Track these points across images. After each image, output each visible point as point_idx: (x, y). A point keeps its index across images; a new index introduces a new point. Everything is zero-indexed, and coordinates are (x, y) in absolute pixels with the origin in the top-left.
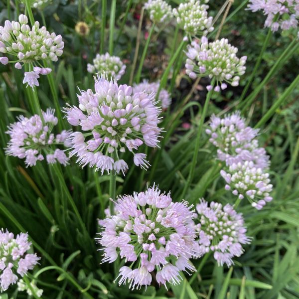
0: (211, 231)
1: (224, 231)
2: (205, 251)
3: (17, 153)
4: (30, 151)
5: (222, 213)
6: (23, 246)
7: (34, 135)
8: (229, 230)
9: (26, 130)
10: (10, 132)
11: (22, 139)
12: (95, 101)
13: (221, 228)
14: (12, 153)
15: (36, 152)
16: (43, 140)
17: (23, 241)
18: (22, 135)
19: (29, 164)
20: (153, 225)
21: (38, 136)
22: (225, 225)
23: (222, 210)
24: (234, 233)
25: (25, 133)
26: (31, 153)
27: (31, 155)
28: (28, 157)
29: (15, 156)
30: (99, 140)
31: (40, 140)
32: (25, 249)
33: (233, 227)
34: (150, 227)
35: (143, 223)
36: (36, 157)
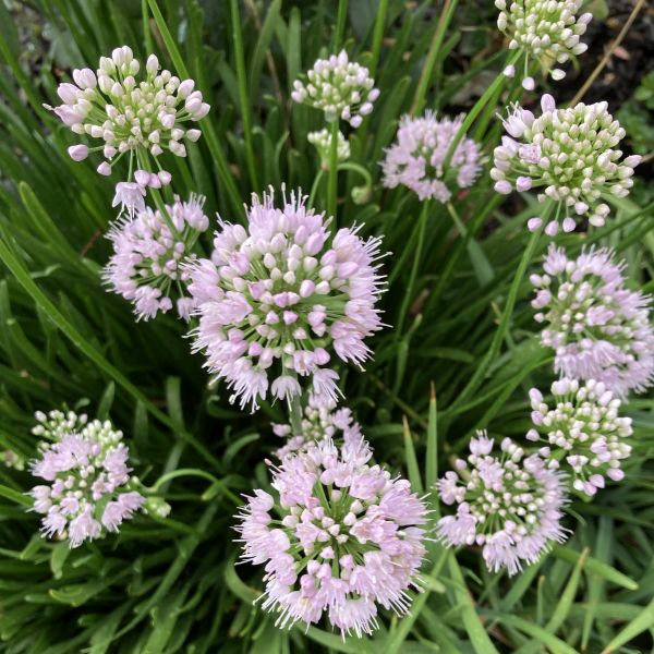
0: (485, 507)
1: (513, 510)
2: (465, 540)
4: (145, 289)
5: (518, 472)
7: (155, 258)
8: (521, 511)
9: (139, 249)
11: (130, 264)
13: (507, 503)
15: (157, 293)
16: (172, 271)
18: (131, 256)
20: (335, 529)
21: (162, 262)
22: (517, 499)
23: (520, 464)
24: (531, 519)
26: (146, 294)
30: (238, 347)
31: (165, 271)
33: (532, 507)
34: (329, 533)
35: (317, 523)
36: (156, 301)
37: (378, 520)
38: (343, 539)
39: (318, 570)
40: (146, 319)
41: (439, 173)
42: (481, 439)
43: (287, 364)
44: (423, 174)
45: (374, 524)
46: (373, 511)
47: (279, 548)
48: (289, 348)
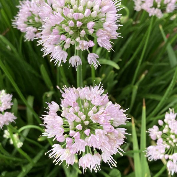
0: (170, 142)
2: (159, 157)
3: (21, 27)
4: (30, 28)
6: (5, 105)
9: (31, 9)
10: (21, 7)
11: (26, 16)
12: (60, 2)
14: (17, 26)
15: (35, 30)
17: (6, 100)
18: (27, 12)
19: (27, 38)
20: (83, 117)
25: (30, 11)
26: (31, 30)
27: (30, 32)
28: (28, 33)
29: (18, 29)
30: (56, 36)
32: (6, 107)
34: (81, 118)
35: (76, 114)
36: (34, 34)
37: (103, 114)
38: (87, 123)
39: (74, 134)
40: (29, 41)
41: (159, 6)
42: (171, 113)
43: (77, 48)
44: (152, 5)
45: (101, 115)
46: (101, 110)
47: (58, 124)
48: (78, 39)
